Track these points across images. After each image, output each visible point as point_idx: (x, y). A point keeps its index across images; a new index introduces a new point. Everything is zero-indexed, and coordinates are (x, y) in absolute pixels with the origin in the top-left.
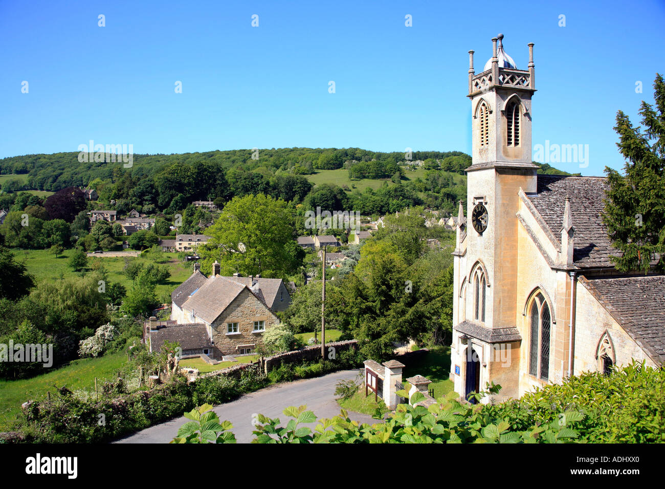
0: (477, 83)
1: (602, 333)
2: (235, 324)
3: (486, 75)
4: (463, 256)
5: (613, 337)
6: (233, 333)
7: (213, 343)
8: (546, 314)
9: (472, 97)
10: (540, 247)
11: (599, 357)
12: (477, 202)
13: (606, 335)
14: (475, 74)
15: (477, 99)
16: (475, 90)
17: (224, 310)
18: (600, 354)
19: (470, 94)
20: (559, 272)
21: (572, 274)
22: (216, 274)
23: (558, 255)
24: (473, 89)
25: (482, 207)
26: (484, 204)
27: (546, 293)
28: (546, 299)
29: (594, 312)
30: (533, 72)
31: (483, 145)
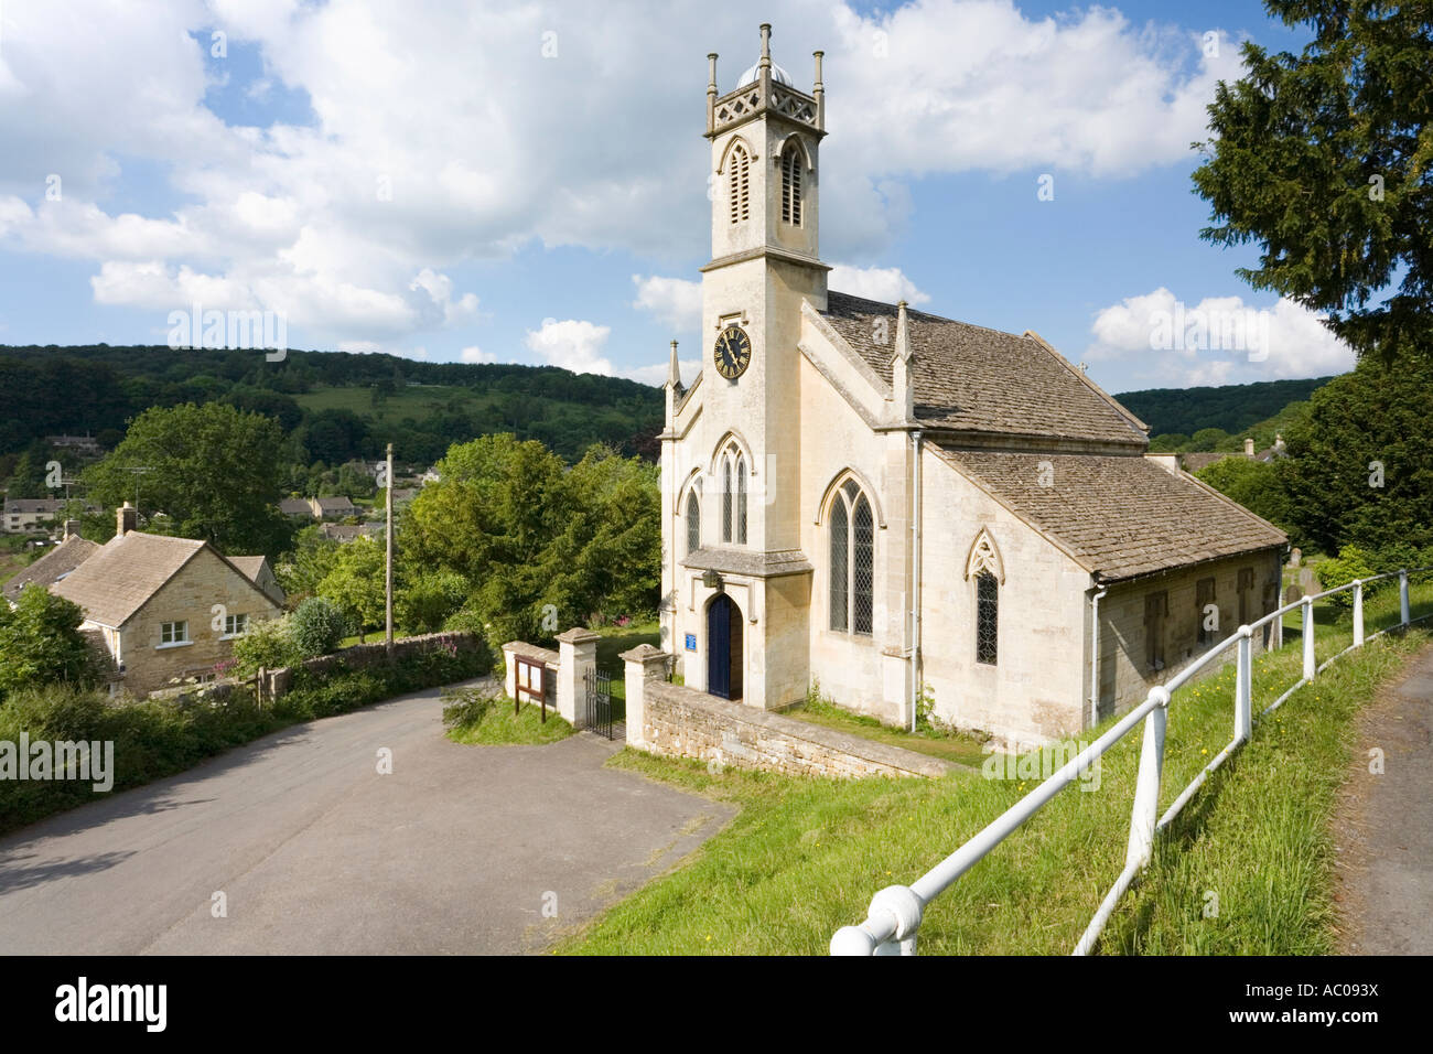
0: (724, 110)
1: (976, 532)
2: (179, 625)
3: (744, 92)
4: (681, 439)
5: (996, 537)
6: (172, 644)
7: (123, 668)
8: (864, 515)
9: (713, 135)
10: (848, 397)
11: (970, 577)
12: (725, 324)
13: (984, 534)
14: (719, 96)
15: (725, 138)
16: (719, 123)
17: (153, 595)
18: (974, 570)
19: (710, 131)
20: (890, 434)
21: (917, 435)
22: (125, 530)
23: (886, 406)
24: (716, 123)
25: (736, 332)
26: (740, 325)
27: (864, 477)
28: (863, 488)
29: (957, 500)
30: (822, 99)
31: (735, 222)
